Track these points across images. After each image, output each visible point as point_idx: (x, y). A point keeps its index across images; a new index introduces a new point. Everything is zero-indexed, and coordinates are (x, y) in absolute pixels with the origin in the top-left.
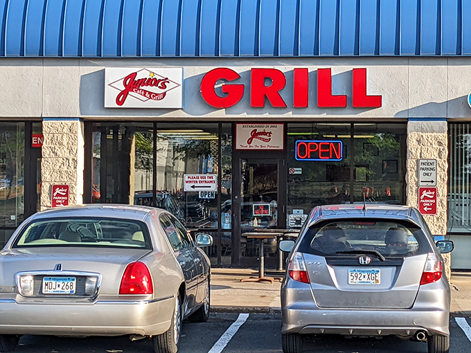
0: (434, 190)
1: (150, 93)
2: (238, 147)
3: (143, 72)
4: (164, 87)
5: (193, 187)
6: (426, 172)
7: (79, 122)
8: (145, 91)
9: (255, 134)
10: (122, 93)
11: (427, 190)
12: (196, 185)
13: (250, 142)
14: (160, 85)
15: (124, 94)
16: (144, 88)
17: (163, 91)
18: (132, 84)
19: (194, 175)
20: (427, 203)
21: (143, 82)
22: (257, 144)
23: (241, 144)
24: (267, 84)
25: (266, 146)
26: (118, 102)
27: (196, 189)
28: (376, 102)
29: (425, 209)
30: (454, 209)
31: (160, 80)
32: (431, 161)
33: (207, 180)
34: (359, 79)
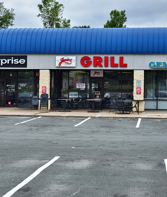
0: (140, 88)
1: (67, 63)
2: (91, 76)
3: (66, 58)
4: (71, 61)
5: (79, 87)
6: (139, 83)
7: (49, 70)
8: (66, 62)
9: (96, 73)
10: (60, 63)
11: (139, 88)
12: (80, 86)
13: (94, 75)
14: (70, 61)
15: (61, 63)
16: (66, 61)
17: (71, 62)
18: (63, 61)
19: (79, 84)
20: (139, 92)
21: (65, 60)
22: (96, 75)
23: (92, 75)
24: (98, 61)
25: (98, 76)
26: (59, 65)
27: (80, 87)
28: (126, 65)
29: (138, 93)
30: (149, 93)
31: (70, 60)
32: (140, 81)
33: (83, 85)
34: (121, 59)
